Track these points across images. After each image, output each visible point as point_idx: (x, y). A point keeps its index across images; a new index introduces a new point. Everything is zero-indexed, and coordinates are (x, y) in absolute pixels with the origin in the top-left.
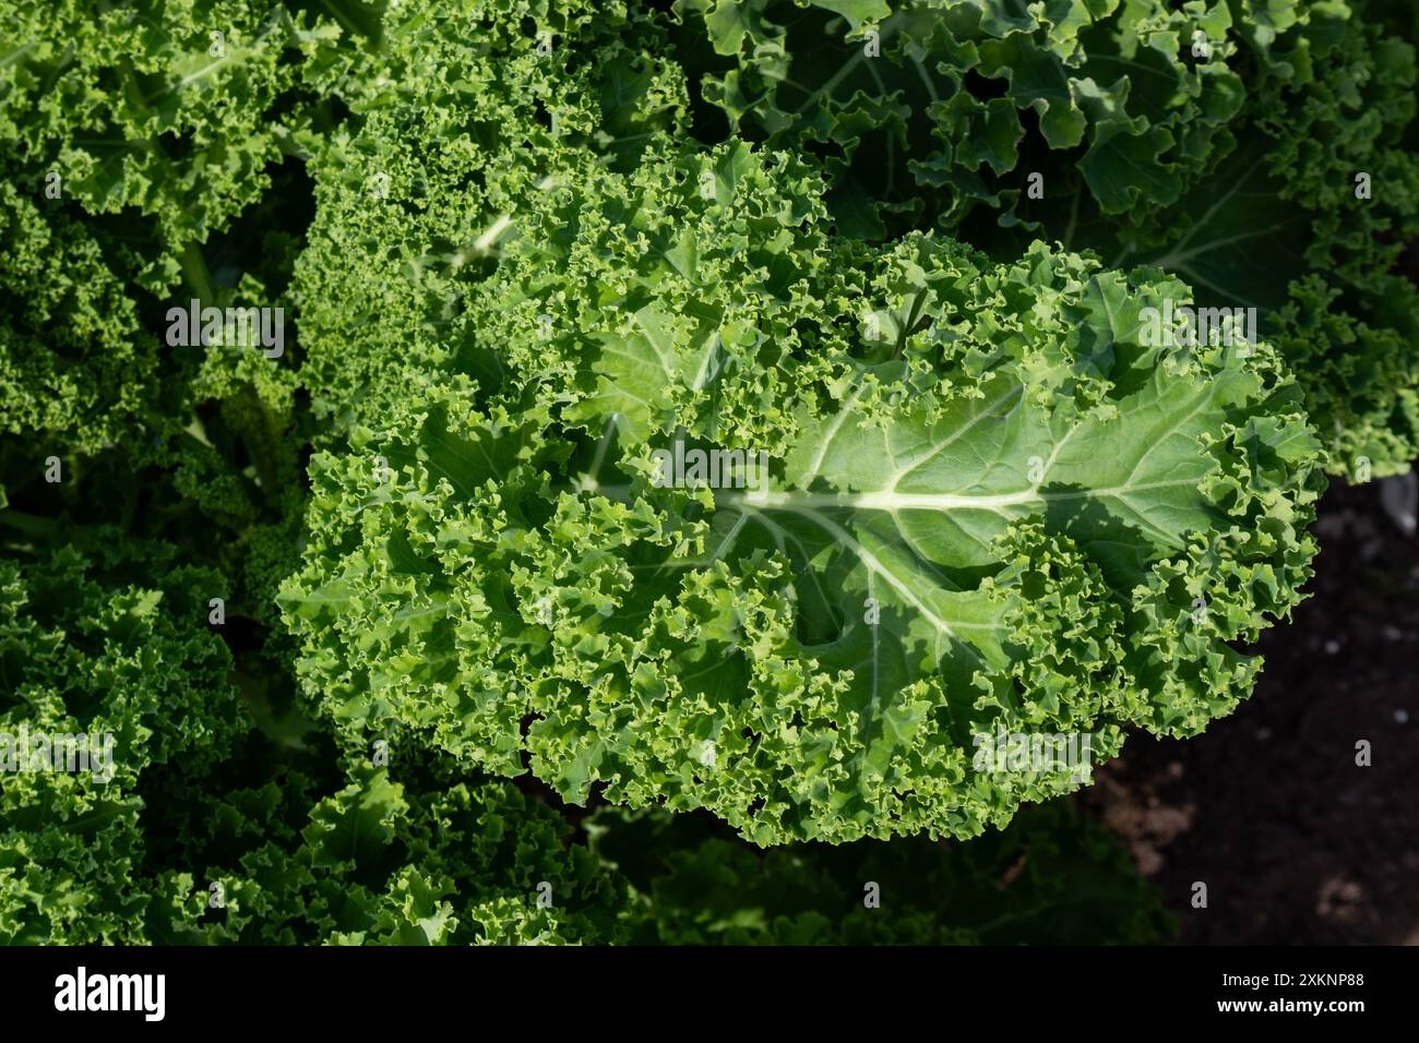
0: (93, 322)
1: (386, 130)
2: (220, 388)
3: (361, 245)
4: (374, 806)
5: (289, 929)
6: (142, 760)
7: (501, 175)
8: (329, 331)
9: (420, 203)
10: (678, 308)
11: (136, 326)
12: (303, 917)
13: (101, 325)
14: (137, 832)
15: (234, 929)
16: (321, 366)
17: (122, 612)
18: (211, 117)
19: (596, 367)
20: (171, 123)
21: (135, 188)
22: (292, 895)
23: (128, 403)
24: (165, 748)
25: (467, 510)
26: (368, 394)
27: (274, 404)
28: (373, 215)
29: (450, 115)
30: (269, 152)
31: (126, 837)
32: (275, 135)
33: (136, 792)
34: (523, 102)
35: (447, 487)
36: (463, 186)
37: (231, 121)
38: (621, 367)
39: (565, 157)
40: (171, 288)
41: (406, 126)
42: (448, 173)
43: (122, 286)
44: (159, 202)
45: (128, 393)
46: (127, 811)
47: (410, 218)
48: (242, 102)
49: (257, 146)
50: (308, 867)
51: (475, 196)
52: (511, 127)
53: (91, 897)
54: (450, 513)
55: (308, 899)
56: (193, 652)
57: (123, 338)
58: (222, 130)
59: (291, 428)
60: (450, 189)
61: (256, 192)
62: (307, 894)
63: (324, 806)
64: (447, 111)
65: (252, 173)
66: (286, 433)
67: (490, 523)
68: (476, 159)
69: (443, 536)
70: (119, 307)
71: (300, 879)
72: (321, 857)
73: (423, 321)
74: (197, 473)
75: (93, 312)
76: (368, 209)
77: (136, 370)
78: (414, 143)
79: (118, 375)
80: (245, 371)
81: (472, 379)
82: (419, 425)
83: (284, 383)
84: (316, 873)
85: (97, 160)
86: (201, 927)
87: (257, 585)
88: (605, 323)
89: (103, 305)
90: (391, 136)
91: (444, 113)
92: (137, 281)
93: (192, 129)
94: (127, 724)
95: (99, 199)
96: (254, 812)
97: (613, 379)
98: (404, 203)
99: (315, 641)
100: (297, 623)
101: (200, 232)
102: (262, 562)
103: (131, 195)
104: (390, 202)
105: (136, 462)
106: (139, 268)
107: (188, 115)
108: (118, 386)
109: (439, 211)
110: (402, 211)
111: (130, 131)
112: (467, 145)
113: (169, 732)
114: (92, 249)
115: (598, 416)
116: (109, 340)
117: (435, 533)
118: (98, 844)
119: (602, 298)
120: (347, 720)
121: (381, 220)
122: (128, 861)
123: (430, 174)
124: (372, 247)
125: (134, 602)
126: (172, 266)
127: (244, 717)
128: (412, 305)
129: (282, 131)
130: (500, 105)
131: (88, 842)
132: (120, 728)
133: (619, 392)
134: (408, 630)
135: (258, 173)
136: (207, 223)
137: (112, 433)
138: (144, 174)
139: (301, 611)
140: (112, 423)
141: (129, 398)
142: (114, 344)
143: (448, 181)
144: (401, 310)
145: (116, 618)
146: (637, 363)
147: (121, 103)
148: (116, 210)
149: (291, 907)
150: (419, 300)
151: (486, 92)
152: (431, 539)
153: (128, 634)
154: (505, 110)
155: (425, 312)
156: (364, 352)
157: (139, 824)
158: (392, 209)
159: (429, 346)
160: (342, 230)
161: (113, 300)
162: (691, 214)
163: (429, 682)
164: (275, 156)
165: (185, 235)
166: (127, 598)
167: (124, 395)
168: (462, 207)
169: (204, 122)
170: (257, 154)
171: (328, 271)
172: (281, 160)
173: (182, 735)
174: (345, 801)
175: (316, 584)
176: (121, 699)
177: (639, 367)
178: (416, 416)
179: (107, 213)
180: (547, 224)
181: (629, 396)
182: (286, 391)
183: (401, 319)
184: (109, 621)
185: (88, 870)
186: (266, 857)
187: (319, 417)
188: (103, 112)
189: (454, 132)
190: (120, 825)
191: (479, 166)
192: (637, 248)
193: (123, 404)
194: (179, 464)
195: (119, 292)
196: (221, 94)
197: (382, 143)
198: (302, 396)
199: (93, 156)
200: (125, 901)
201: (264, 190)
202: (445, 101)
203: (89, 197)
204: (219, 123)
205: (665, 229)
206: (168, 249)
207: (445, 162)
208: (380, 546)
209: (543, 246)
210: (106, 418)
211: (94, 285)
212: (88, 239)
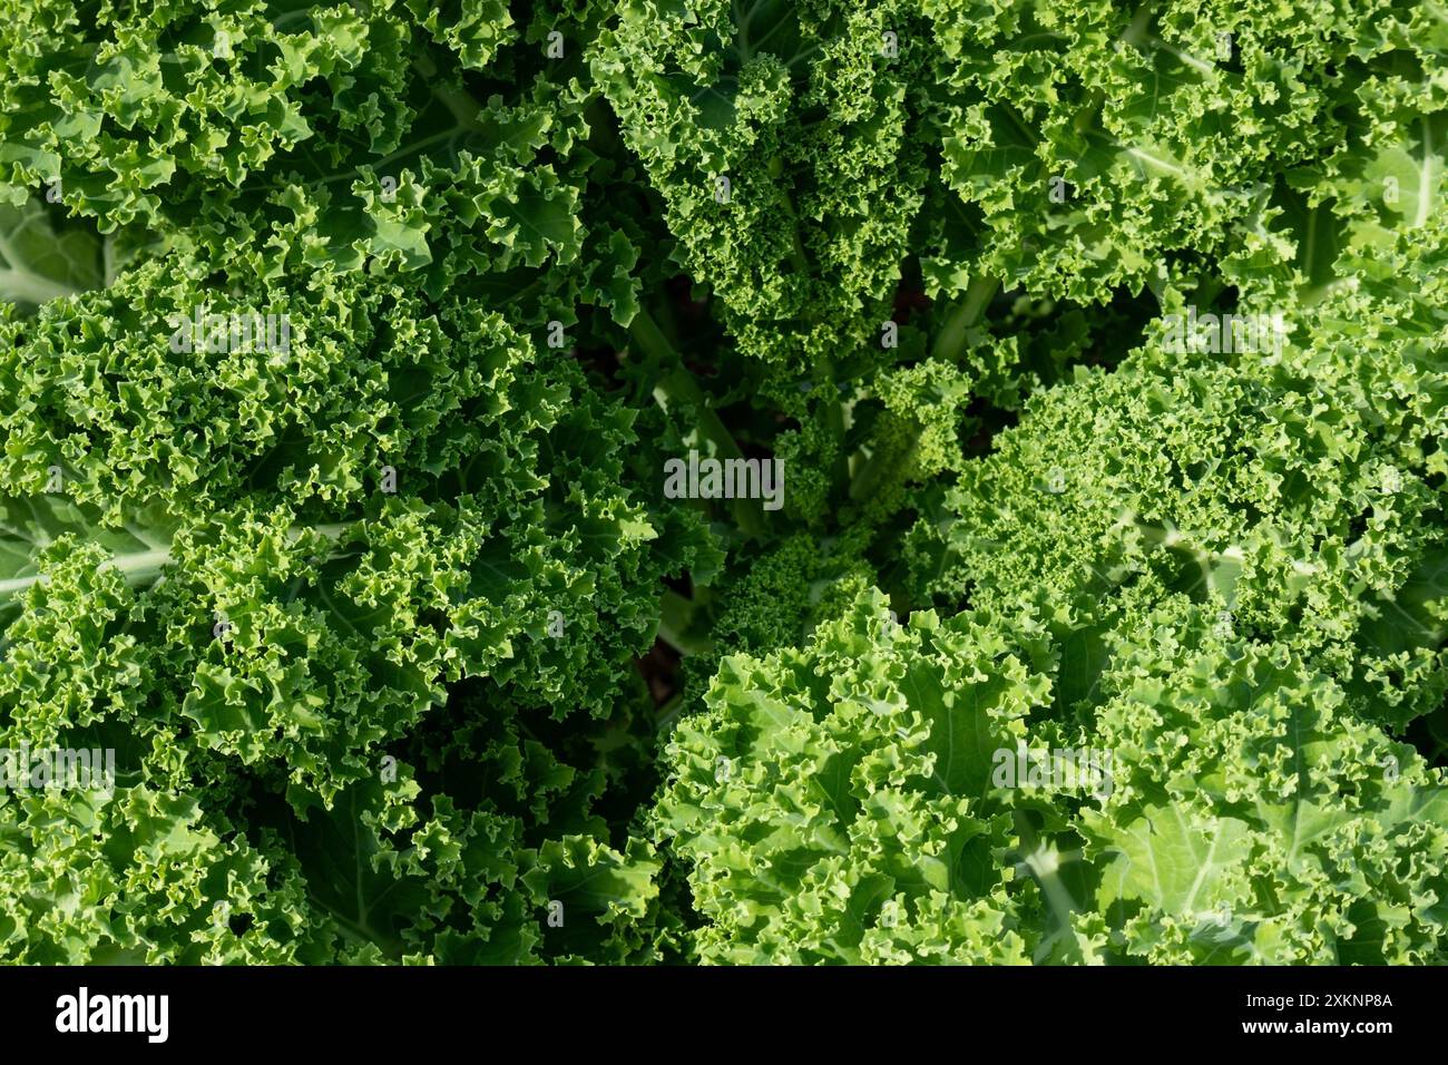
0: (852, 258)
1: (1227, 397)
2: (896, 401)
3: (1108, 456)
4: (622, 881)
5: (450, 901)
6: (484, 669)
7: (1274, 537)
8: (1020, 466)
9: (1187, 482)
10: (1253, 871)
11: (880, 297)
12: (469, 908)
13: (856, 265)
14: (416, 719)
15: (405, 867)
16: (988, 477)
17: (611, 516)
18: (1118, 208)
19: (1149, 809)
20: (1081, 182)
21: (997, 197)
22: (482, 879)
23: (811, 343)
24: (512, 675)
25: (920, 806)
26: (990, 552)
27: (924, 457)
28: (1142, 446)
29: (1287, 448)
30: (1134, 278)
31: (404, 712)
32: (1154, 270)
33: (449, 687)
34: (1354, 501)
35: (928, 765)
36: (1234, 508)
37: (1129, 229)
38: (1169, 832)
39: (1334, 589)
40: (942, 294)
41: (1247, 411)
42: (1235, 485)
43: (905, 254)
44: (1005, 224)
45: (820, 335)
46: (425, 695)
47: (1168, 481)
48: (1155, 226)
49: (1132, 262)
50: (520, 872)
51: (1235, 525)
52: (1325, 510)
53: (322, 735)
54: (907, 789)
55: (491, 896)
56: (625, 612)
57: (861, 294)
58: (1116, 228)
59: (918, 485)
60: (1223, 500)
61: (1088, 299)
62: (494, 890)
63: (584, 840)
64: (1288, 442)
65: (1102, 281)
66: (909, 484)
67: (925, 838)
68: (1267, 503)
69: (882, 797)
70: (885, 267)
71: (502, 876)
72: (537, 878)
73: (1088, 562)
74: (803, 449)
75: (859, 252)
76: (1144, 435)
77: (847, 323)
78: (1237, 431)
79: (828, 313)
80: (926, 416)
81: (1051, 693)
82: (971, 680)
83: (946, 455)
84: (518, 884)
85: (993, 144)
86: (382, 838)
87: (744, 595)
88: (1189, 804)
89: (873, 254)
90: (1225, 406)
91: (1285, 440)
92: (922, 260)
93: (1093, 201)
94: (503, 627)
95: (961, 175)
96: (534, 774)
97: (1152, 831)
98: (1175, 467)
99: (715, 726)
100: (718, 695)
101: (1012, 279)
102: (766, 582)
103: (988, 199)
104: (1166, 452)
105: (768, 387)
106: (935, 252)
107: (1102, 189)
108: (820, 319)
109: (1196, 504)
110: (1168, 469)
111: (1044, 150)
112: (1273, 484)
113: (529, 664)
114: (914, 203)
115: (1109, 842)
116: (848, 284)
117: (879, 788)
118: (375, 697)
119: (1212, 777)
120: (665, 813)
121: (1144, 456)
122: (383, 733)
123: (1221, 470)
124: (1114, 468)
125: (630, 518)
126: (961, 279)
127: (605, 703)
128: (1096, 537)
129: (1163, 273)
130: (1336, 482)
131: (372, 685)
132: (493, 626)
133: (1146, 845)
134: (776, 828)
135: (1107, 284)
136: (1025, 278)
137: (773, 352)
138: (1016, 194)
139: (731, 690)
140: (781, 345)
141: (814, 342)
142: (849, 290)
143: (1228, 490)
144: (1084, 531)
145: (602, 516)
146: (1184, 844)
147: (1062, 120)
148: (964, 197)
149: (470, 888)
150: (1105, 541)
151: (1336, 463)
152: (871, 788)
153: (595, 541)
154: (1334, 490)
155: (1099, 557)
156: (1026, 517)
157: (425, 714)
158: (1162, 458)
159: (1064, 600)
160: (1107, 426)
161: (886, 257)
162: (1355, 800)
163: (740, 894)
164: (1135, 286)
165: (999, 268)
166: (628, 510)
167: (815, 333)
168: (1215, 522)
169: (1108, 207)
170: (1123, 270)
171: (1067, 430)
172: (1136, 294)
173: (538, 677)
174: (603, 856)
175: (765, 687)
176: (522, 600)
177: (1182, 848)
178: (977, 671)
179: (955, 193)
180: (1241, 669)
181: (1150, 855)
182: (942, 463)
183: (1075, 538)
184: (594, 511)
185: (345, 709)
186: (497, 830)
187: (945, 505)
188: (1041, 111)
189: (1276, 465)
190: (410, 699)
191: (1264, 509)
192: (1280, 784)
193: (806, 339)
194: (797, 426)
195: (897, 257)
196: (1145, 203)
197: (1213, 402)
198: (948, 478)
199: (992, 138)
200: (347, 761)
201: (1096, 301)
202: (1295, 430)
203: (954, 167)
204: (1119, 219)
205: (1322, 788)
206: (974, 261)
207: (1242, 475)
208: (828, 748)
209: (1216, 684)
210: (780, 337)
211: (884, 232)
212: (920, 192)
